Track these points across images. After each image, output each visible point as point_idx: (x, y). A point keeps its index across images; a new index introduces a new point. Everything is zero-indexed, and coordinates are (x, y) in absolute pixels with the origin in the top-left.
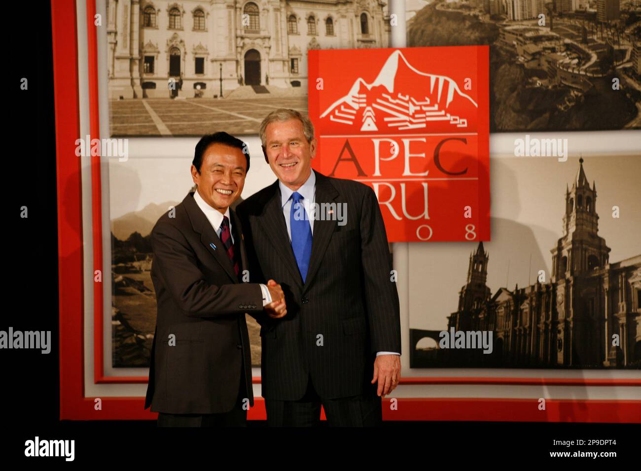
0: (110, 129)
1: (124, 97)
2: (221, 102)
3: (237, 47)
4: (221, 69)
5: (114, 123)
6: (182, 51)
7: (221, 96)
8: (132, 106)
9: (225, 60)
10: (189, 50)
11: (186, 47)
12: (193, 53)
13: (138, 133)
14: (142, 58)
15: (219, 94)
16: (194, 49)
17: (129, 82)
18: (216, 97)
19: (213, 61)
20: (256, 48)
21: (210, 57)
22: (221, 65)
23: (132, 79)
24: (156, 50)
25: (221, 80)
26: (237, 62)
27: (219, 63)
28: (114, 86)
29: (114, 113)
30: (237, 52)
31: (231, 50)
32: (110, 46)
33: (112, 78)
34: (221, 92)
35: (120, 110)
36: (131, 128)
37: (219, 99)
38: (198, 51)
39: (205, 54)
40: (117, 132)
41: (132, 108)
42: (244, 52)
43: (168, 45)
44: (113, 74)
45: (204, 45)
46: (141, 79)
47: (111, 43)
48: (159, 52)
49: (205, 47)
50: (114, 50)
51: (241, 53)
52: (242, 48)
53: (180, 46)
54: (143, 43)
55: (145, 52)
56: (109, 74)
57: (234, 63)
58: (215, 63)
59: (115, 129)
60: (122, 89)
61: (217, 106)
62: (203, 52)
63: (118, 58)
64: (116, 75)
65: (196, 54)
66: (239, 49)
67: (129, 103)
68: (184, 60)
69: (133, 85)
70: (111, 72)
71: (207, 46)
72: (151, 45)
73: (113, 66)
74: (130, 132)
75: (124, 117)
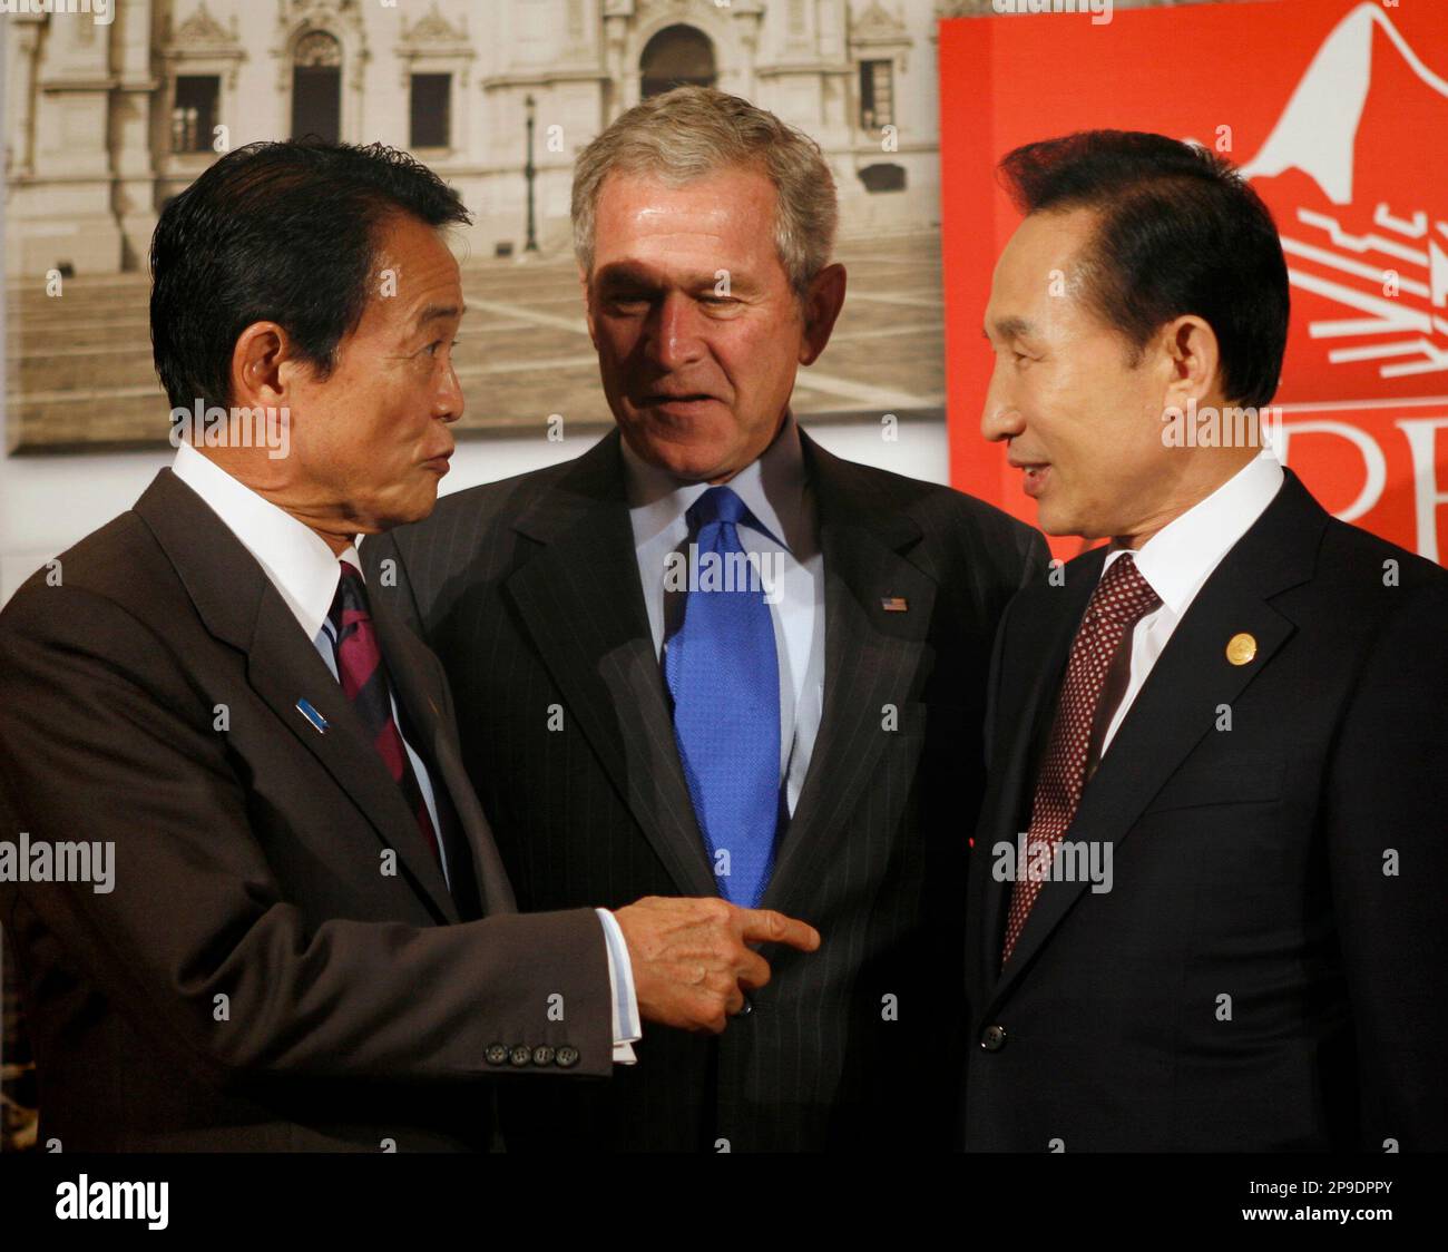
0: (9, 418)
1: (79, 267)
2: (524, 275)
3: (606, 19)
4: (530, 124)
5: (27, 390)
6: (350, 45)
7: (531, 245)
8: (112, 305)
9: (548, 82)
10: (384, 41)
11: (370, 26)
12: (401, 55)
13: (140, 434)
14: (162, 89)
15: (519, 239)
16: (406, 37)
17: (100, 197)
18: (504, 251)
19: (491, 87)
20: (691, 21)
21: (481, 70)
22: (530, 102)
23: (116, 184)
24: (233, 47)
25: (530, 172)
26: (606, 85)
27: (519, 95)
28: (33, 219)
29: (30, 341)
30: (605, 44)
31: (576, 31)
32: (15, 37)
33: (24, 184)
34: (531, 231)
35: (58, 328)
36: (106, 410)
37: (521, 259)
38: (423, 46)
39: (456, 54)
40: (39, 431)
41: (112, 315)
42: (637, 41)
43: (283, 21)
44: (29, 162)
45: (450, 15)
46: (159, 183)
47: (22, 22)
48: (241, 57)
49: (455, 24)
50: (36, 55)
51: (622, 46)
52: (630, 20)
53: (341, 26)
54: (168, 19)
55: (179, 57)
56: (9, 166)
57: (594, 91)
58: (502, 97)
59: (31, 414)
60: (70, 229)
61: (511, 295)
62: (448, 46)
63: (54, 91)
64: (43, 168)
65: (414, 56)
66: (616, 30)
67: (100, 295)
68: (359, 88)
69: (118, 208)
70: (19, 155)
71: (464, 19)
72: (204, 26)
73: (30, 128)
74: (102, 430)
75: (74, 360)
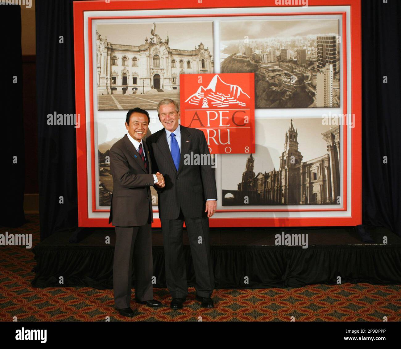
0: (98, 107)
1: (104, 94)
2: (143, 96)
3: (150, 73)
4: (144, 82)
5: (99, 105)
6: (128, 75)
7: (144, 93)
8: (107, 97)
9: (145, 79)
10: (131, 75)
11: (129, 73)
12: (132, 75)
13: (109, 109)
14: (111, 78)
15: (143, 93)
16: (133, 74)
17: (106, 88)
18: (141, 93)
19: (140, 79)
20: (158, 73)
21: (139, 77)
22: (144, 80)
23: (107, 87)
24: (117, 74)
25: (144, 87)
26: (150, 79)
27: (143, 80)
28: (100, 89)
29: (100, 100)
30: (150, 75)
31: (148, 74)
32: (98, 73)
33: (99, 86)
34: (144, 92)
35: (102, 99)
36: (106, 107)
37: (143, 94)
38: (134, 75)
39: (137, 76)
40: (101, 108)
41: (107, 98)
42: (153, 75)
43: (122, 72)
44: (99, 84)
45: (137, 72)
46: (111, 87)
47: (99, 72)
48: (118, 75)
49: (137, 73)
50: (100, 75)
51: (152, 76)
52: (153, 73)
53: (127, 73)
54: (111, 72)
55: (113, 75)
56: (97, 85)
57: (149, 79)
58: (141, 80)
59: (100, 107)
60: (103, 90)
61: (142, 97)
62: (136, 75)
63: (101, 78)
64: (100, 85)
65: (133, 76)
66: (151, 74)
67: (106, 97)
68: (129, 78)
69: (107, 89)
70: (98, 84)
71: (138, 72)
72: (115, 73)
73: (99, 81)
74: (106, 108)
75: (104, 102)
